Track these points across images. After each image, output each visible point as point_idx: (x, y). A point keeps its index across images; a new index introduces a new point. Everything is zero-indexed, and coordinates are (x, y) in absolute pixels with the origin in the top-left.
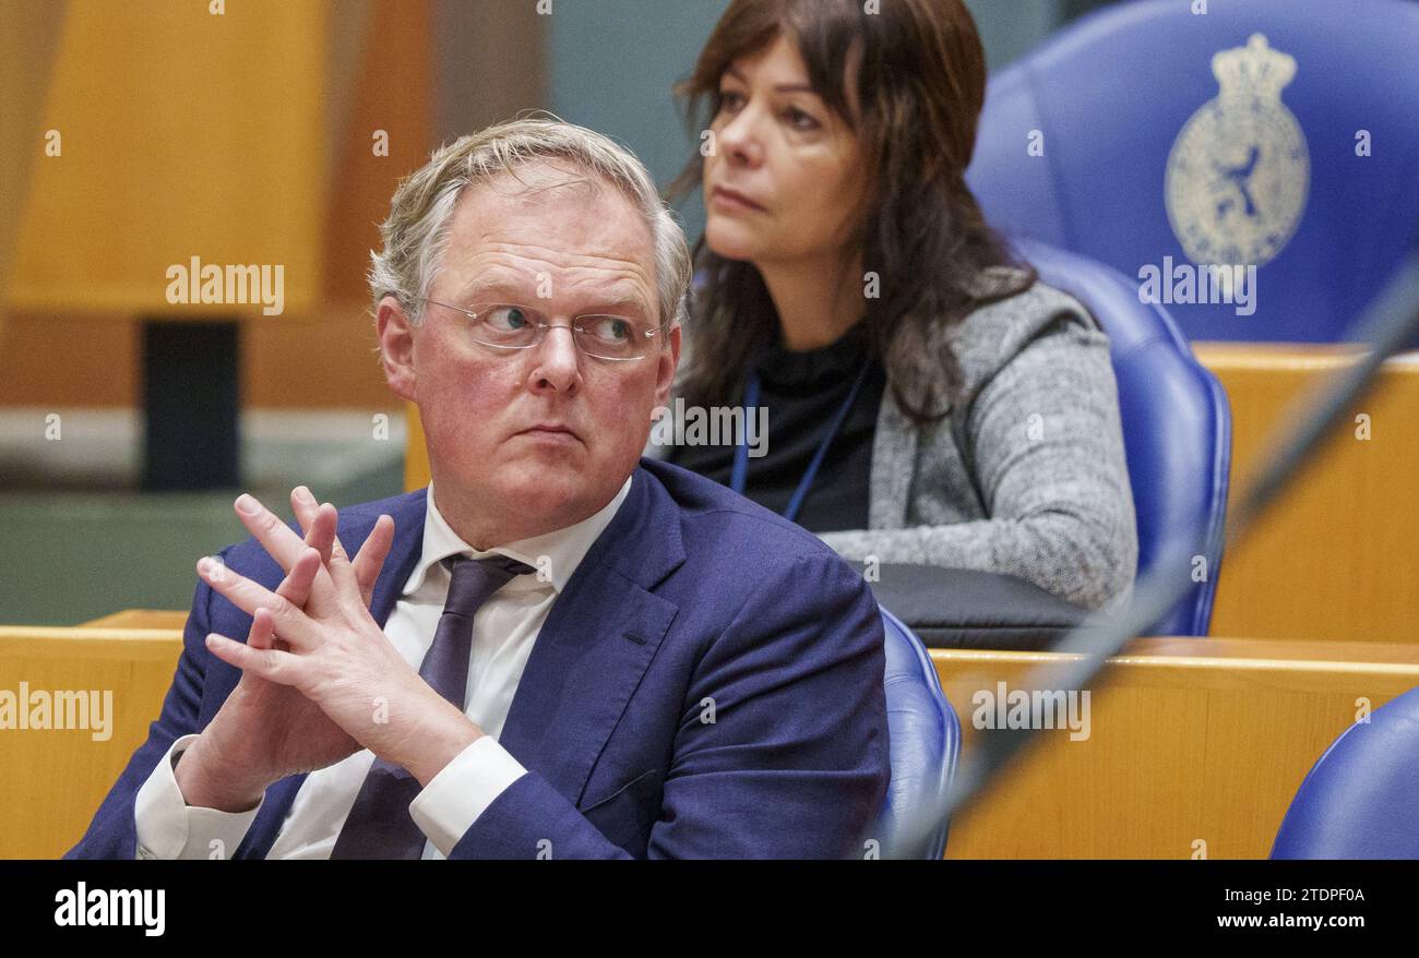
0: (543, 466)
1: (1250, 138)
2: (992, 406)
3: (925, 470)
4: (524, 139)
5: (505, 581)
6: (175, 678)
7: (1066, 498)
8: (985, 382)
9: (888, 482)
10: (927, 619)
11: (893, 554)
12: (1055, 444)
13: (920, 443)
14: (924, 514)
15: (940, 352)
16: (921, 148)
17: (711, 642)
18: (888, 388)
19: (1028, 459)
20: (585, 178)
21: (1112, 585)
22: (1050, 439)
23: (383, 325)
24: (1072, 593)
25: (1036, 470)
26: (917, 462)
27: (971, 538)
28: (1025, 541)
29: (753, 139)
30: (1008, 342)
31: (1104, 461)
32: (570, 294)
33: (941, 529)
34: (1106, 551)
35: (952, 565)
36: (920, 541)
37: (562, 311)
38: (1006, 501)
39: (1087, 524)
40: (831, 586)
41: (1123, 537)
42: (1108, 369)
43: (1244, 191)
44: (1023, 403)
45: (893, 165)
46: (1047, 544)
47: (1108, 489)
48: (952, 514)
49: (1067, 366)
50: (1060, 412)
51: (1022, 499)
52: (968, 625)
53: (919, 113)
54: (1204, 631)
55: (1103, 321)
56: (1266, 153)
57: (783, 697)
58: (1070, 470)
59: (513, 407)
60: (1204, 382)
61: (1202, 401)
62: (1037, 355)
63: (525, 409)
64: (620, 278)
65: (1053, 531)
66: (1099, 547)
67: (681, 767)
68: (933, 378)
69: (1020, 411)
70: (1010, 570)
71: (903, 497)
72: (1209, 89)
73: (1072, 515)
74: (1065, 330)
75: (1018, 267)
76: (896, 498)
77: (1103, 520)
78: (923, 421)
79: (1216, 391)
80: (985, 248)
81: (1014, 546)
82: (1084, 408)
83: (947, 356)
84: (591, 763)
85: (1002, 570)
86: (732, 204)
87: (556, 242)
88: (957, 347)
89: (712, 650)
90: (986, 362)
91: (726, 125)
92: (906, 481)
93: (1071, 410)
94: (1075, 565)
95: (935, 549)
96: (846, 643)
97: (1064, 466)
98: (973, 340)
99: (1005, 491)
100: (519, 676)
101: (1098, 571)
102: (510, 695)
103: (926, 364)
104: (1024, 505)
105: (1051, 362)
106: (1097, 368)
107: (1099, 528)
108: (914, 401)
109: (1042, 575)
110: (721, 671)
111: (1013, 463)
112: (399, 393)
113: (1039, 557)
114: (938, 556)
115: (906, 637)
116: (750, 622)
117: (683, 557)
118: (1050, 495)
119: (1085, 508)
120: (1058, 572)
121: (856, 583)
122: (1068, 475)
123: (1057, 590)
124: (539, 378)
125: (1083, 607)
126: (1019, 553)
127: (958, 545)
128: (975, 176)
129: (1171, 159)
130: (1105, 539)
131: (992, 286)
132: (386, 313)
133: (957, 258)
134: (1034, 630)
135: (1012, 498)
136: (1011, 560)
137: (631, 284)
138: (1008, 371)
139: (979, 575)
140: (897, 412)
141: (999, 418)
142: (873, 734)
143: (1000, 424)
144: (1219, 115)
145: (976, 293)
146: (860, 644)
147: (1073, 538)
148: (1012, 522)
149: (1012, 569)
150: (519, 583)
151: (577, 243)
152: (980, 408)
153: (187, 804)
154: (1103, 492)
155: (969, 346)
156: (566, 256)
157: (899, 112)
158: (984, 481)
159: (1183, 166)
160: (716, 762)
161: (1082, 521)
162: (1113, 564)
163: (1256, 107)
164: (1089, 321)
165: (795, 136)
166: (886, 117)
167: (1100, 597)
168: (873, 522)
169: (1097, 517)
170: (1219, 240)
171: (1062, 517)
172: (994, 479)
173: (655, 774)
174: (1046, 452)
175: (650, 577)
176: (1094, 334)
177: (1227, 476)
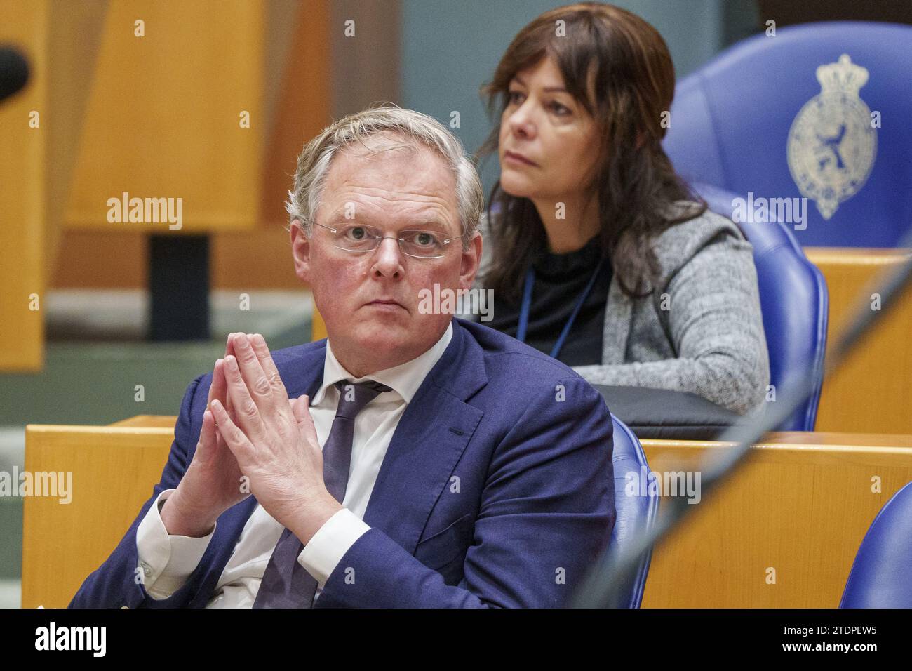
0: (381, 326)
1: (840, 119)
2: (679, 288)
3: (638, 327)
4: (370, 121)
5: (373, 397)
6: (169, 457)
7: (725, 345)
8: (675, 273)
9: (614, 335)
10: (637, 421)
11: (617, 380)
12: (718, 311)
13: (634, 312)
14: (637, 355)
15: (646, 254)
16: (635, 126)
17: (505, 434)
18: (614, 278)
19: (701, 321)
20: (407, 145)
21: (754, 399)
22: (716, 308)
23: (294, 237)
24: (729, 404)
25: (707, 327)
26: (632, 323)
27: (666, 370)
28: (700, 372)
29: (530, 122)
30: (689, 247)
31: (749, 322)
32: (395, 218)
33: (647, 364)
34: (750, 378)
35: (654, 387)
36: (634, 372)
37: (391, 228)
38: (688, 346)
39: (739, 361)
40: (579, 400)
41: (761, 369)
42: (752, 265)
43: (837, 154)
44: (698, 286)
45: (618, 138)
46: (713, 374)
47: (752, 339)
48: (654, 355)
49: (726, 262)
50: (721, 291)
51: (698, 346)
52: (664, 424)
53: (633, 105)
54: (812, 428)
55: (748, 234)
56: (850, 128)
57: (549, 467)
58: (728, 327)
59: (361, 289)
60: (811, 272)
61: (810, 284)
62: (707, 256)
63: (369, 289)
64: (429, 207)
65: (717, 365)
66: (746, 375)
67: (486, 512)
68: (642, 270)
69: (697, 291)
70: (690, 390)
71: (623, 345)
72: (814, 89)
73: (730, 355)
74: (725, 240)
75: (695, 200)
76: (619, 346)
77: (749, 359)
78: (636, 297)
79: (819, 278)
80: (675, 189)
81: (693, 375)
82: (737, 288)
83: (651, 257)
84: (430, 510)
85: (686, 390)
86: (518, 162)
87: (387, 184)
88: (657, 251)
89: (505, 439)
90: (675, 260)
91: (513, 112)
92: (625, 335)
93: (729, 290)
94: (731, 386)
95: (643, 377)
96: (589, 434)
97: (724, 325)
98: (667, 247)
99: (687, 341)
100: (383, 454)
101: (745, 390)
102: (378, 467)
103: (638, 262)
104: (699, 350)
105: (716, 260)
106: (745, 264)
107: (746, 364)
108: (631, 285)
109: (709, 392)
110: (510, 453)
111: (692, 323)
112: (302, 280)
113: (709, 382)
114: (645, 381)
115: (625, 431)
116: (529, 421)
117: (486, 381)
118: (715, 343)
119: (737, 351)
120: (720, 391)
121: (595, 396)
122: (726, 331)
123: (720, 402)
124: (376, 270)
125: (736, 412)
126: (696, 379)
127: (656, 373)
128: (667, 144)
129: (791, 132)
130: (749, 370)
131: (679, 213)
132: (295, 230)
133: (657, 195)
134: (705, 427)
135: (692, 345)
136: (691, 383)
137: (436, 211)
138: (689, 265)
139: (671, 393)
140: (620, 292)
141: (684, 295)
142: (604, 491)
143: (684, 299)
144: (820, 105)
145: (669, 217)
146: (597, 434)
147: (730, 370)
148: (692, 360)
149: (692, 389)
150: (383, 398)
151: (402, 185)
152: (672, 289)
153: (169, 534)
154: (748, 342)
155: (664, 250)
156: (393, 193)
157: (620, 104)
158: (674, 336)
159: (798, 137)
160: (508, 508)
161: (735, 359)
162: (755, 386)
163: (844, 100)
164: (740, 234)
165: (556, 119)
166: (613, 107)
167: (747, 407)
168: (604, 360)
169: (744, 357)
170: (821, 183)
171: (722, 357)
172: (680, 333)
173: (469, 517)
174: (712, 316)
175: (466, 393)
176: (743, 243)
177: (825, 331)
